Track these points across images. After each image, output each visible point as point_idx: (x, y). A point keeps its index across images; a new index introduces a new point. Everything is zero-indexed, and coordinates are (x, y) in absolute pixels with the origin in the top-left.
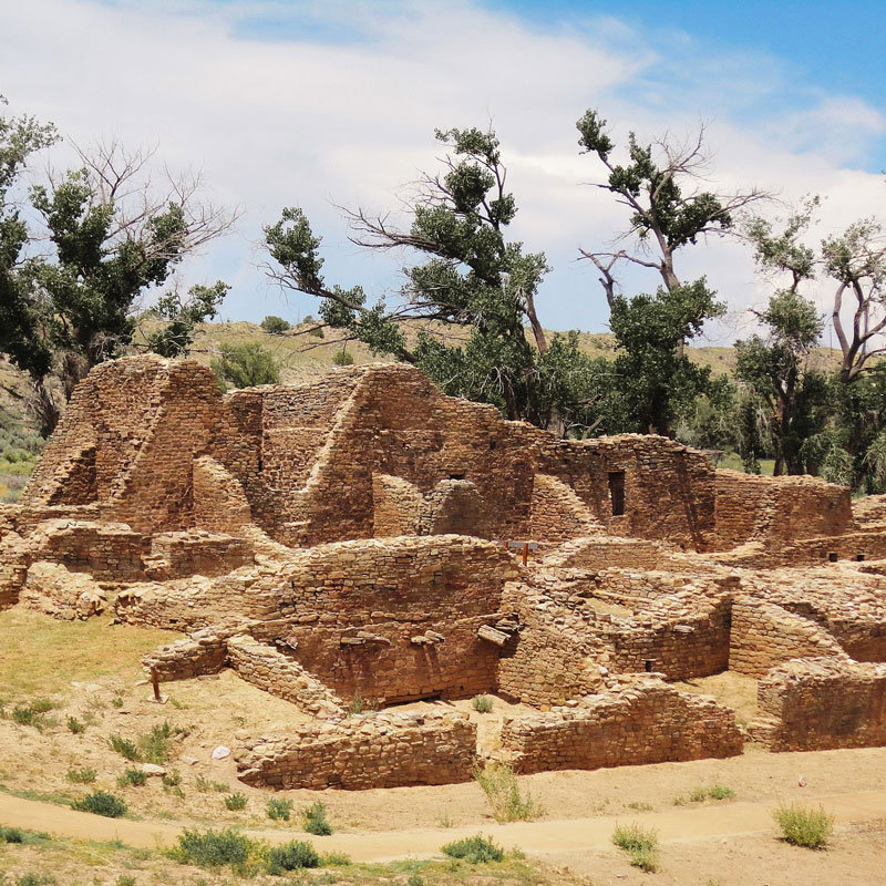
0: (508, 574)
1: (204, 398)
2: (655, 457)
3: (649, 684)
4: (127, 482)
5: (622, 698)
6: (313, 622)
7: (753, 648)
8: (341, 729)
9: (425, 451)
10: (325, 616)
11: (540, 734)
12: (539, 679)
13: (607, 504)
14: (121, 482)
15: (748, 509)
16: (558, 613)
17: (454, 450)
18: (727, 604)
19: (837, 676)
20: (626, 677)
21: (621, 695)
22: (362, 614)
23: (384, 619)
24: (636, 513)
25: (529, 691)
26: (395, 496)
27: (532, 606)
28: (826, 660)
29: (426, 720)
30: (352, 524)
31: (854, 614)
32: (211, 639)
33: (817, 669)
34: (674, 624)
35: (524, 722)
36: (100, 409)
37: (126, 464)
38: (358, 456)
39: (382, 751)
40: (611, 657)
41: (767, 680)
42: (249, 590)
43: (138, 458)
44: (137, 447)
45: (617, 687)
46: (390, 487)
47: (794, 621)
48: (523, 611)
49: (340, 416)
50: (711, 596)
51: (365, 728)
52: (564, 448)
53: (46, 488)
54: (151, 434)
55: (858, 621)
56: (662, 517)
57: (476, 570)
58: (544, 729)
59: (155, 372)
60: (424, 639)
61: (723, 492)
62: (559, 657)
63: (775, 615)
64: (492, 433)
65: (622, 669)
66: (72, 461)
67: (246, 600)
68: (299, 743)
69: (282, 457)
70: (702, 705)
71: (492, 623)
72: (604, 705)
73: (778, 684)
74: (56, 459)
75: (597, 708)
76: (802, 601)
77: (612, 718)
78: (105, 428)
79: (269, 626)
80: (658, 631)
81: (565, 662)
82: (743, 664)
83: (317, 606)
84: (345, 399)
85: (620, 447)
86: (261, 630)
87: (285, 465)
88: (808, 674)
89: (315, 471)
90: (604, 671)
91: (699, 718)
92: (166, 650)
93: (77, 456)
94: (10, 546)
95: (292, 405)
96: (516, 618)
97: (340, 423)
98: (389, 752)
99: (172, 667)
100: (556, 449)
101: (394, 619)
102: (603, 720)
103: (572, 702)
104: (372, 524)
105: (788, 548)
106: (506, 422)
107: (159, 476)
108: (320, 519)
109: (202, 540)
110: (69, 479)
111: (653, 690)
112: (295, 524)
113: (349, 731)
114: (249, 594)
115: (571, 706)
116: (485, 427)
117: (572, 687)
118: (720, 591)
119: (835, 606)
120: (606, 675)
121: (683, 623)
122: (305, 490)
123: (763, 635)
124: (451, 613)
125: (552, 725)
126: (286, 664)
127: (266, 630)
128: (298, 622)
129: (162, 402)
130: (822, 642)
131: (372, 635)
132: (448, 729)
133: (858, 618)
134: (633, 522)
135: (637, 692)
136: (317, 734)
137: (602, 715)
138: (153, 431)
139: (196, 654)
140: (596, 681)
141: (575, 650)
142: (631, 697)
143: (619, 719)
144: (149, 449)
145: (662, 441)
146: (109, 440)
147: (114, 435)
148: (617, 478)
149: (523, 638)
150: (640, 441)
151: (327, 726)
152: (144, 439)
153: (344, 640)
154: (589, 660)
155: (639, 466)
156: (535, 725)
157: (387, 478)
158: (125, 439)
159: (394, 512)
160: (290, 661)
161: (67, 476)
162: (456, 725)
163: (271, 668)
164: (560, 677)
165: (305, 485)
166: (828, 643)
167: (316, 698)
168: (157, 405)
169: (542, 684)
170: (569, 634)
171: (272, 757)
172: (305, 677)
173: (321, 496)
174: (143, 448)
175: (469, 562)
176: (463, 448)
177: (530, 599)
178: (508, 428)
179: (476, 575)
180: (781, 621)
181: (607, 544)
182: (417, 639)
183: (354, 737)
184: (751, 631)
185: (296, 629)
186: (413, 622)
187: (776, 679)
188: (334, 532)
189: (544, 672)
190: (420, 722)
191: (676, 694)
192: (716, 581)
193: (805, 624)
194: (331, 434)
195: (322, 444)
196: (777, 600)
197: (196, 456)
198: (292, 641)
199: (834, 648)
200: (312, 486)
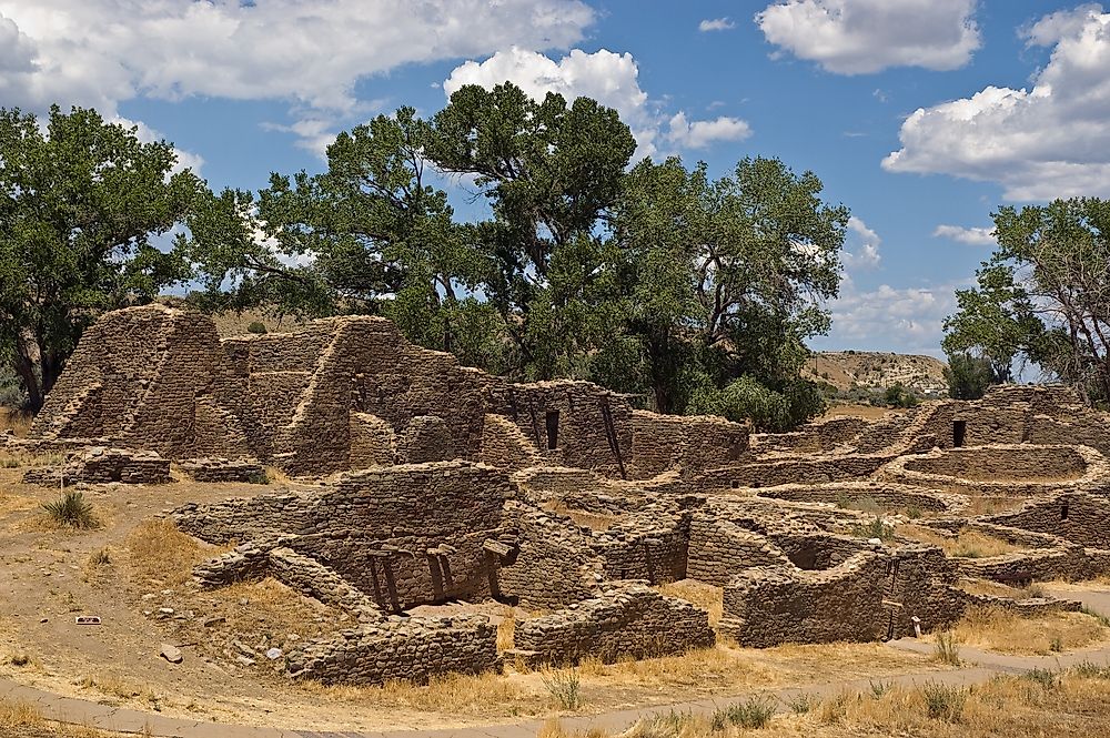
0: (507, 494)
1: (205, 344)
2: (585, 399)
3: (638, 589)
4: (136, 418)
5: (616, 602)
6: (344, 536)
7: (710, 558)
8: (382, 631)
9: (395, 393)
10: (355, 530)
11: (550, 633)
12: (539, 586)
13: (545, 439)
14: (130, 417)
15: (661, 444)
16: (554, 527)
17: (417, 391)
18: (687, 519)
19: (789, 582)
20: (617, 583)
21: (615, 599)
22: (386, 529)
23: (403, 534)
24: (569, 447)
25: (529, 597)
26: (370, 431)
27: (531, 521)
28: (779, 568)
29: (453, 623)
30: (331, 456)
31: (787, 529)
32: (255, 552)
33: (773, 576)
34: (644, 537)
35: (535, 624)
36: (107, 354)
37: (135, 402)
38: (337, 396)
39: (416, 650)
40: (604, 566)
41: (730, 585)
42: (286, 507)
43: (146, 396)
44: (146, 387)
45: (610, 592)
46: (365, 422)
47: (745, 535)
48: (523, 526)
49: (321, 361)
50: (673, 513)
51: (402, 630)
52: (510, 391)
53: (56, 423)
54: (158, 374)
55: (790, 535)
56: (589, 451)
57: (481, 489)
58: (553, 630)
59: (160, 321)
60: (439, 551)
61: (640, 430)
62: (556, 566)
63: (729, 529)
64: (450, 378)
65: (613, 577)
66: (81, 399)
67: (284, 517)
68: (346, 645)
69: (267, 397)
70: (681, 607)
71: (495, 536)
72: (602, 608)
73: (742, 589)
74: (64, 398)
75: (597, 611)
76: (746, 518)
77: (609, 619)
78: (111, 370)
79: (305, 540)
80: (632, 543)
81: (564, 570)
82: (701, 573)
83: (347, 521)
84: (327, 347)
85: (556, 391)
86: (299, 544)
87: (270, 404)
88: (765, 580)
89: (300, 409)
90: (599, 577)
91: (679, 619)
92: (214, 562)
93: (84, 394)
94: (48, 471)
95: (276, 351)
96: (516, 532)
97: (322, 367)
98: (422, 652)
99: (221, 577)
100: (503, 392)
101: (412, 534)
102: (601, 621)
103: (574, 606)
104: (349, 455)
105: (698, 477)
106: (462, 368)
107: (165, 413)
108: (303, 451)
109: (222, 466)
110: (77, 415)
111: (643, 594)
112: (282, 455)
113: (388, 633)
114: (288, 511)
115: (572, 609)
116: (444, 373)
117: (569, 592)
118: (681, 509)
119: (771, 523)
120: (601, 581)
121: (651, 536)
122: (293, 425)
123: (719, 547)
124: (460, 528)
125: (560, 626)
126: (327, 573)
127: (303, 543)
128: (331, 536)
129: (168, 348)
130: (772, 552)
131: (396, 548)
132: (473, 630)
133: (790, 533)
134: (567, 454)
135: (629, 597)
136: (361, 637)
137: (601, 617)
138: (160, 373)
139: (242, 565)
140: (593, 586)
141: (572, 559)
142: (624, 601)
143: (615, 620)
144: (155, 388)
145: (590, 387)
146: (115, 381)
147: (120, 377)
148: (553, 416)
149: (523, 550)
150: (572, 386)
151: (369, 629)
152: (152, 379)
153: (371, 552)
154: (585, 567)
155: (572, 407)
156: (545, 627)
157: (362, 415)
158: (131, 380)
159: (370, 445)
160: (330, 571)
161: (75, 412)
162: (479, 626)
163: (314, 577)
164: (558, 584)
165: (291, 421)
166: (778, 553)
167: (358, 604)
168: (164, 349)
169: (542, 591)
170: (566, 545)
171: (322, 658)
172: (344, 585)
173: (305, 430)
174: (150, 387)
175: (475, 482)
176: (427, 390)
177: (530, 515)
178: (464, 373)
179: (481, 494)
180: (736, 534)
181: (553, 473)
182: (431, 551)
183: (393, 638)
184: (708, 544)
185: (329, 542)
186: (428, 536)
187: (738, 585)
188: (316, 462)
189: (543, 580)
190: (448, 624)
191: (661, 598)
192: (676, 501)
193: (756, 537)
194: (314, 377)
195: (306, 386)
196: (726, 516)
197: (199, 395)
198: (326, 553)
199: (782, 558)
200: (298, 422)
